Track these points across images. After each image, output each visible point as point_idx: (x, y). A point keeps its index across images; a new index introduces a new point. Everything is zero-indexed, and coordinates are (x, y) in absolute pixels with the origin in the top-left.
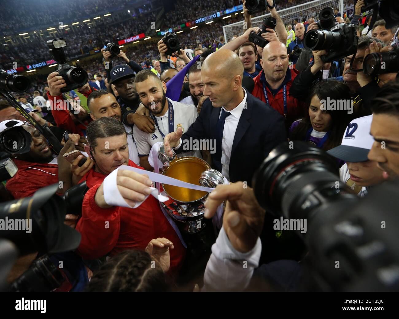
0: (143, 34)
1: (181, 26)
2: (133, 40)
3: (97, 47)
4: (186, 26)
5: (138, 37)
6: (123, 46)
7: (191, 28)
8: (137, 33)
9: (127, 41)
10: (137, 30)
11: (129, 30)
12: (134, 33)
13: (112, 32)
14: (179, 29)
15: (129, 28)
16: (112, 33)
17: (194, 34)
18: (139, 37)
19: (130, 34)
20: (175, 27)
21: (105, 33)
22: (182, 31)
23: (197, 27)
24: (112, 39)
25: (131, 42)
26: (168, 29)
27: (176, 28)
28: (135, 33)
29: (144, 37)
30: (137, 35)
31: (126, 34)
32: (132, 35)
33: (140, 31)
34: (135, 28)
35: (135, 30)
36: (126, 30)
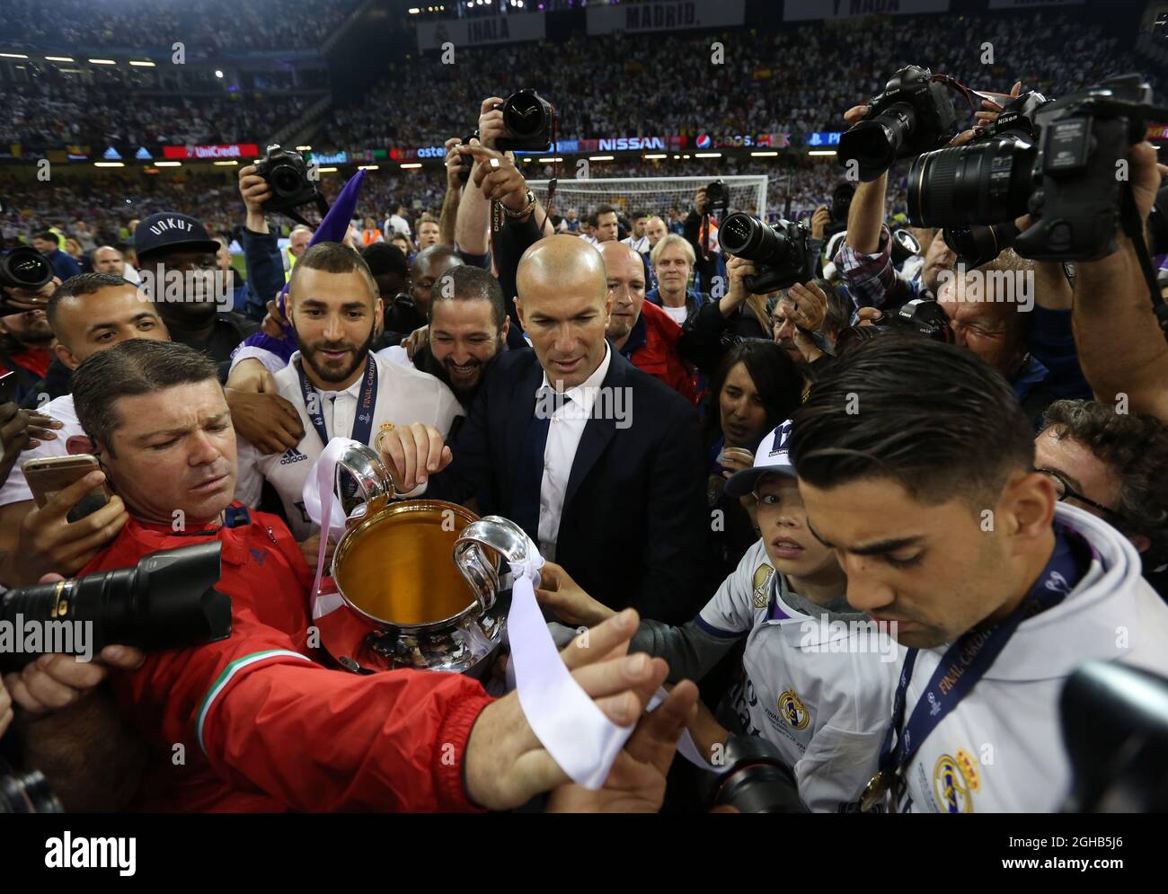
0: (254, 146)
1: (376, 153)
2: (216, 155)
3: (82, 144)
4: (388, 157)
5: (234, 151)
6: (178, 164)
7: (403, 166)
8: (234, 138)
9: (194, 153)
10: (234, 130)
11: (209, 124)
12: (224, 136)
13: (148, 115)
14: (368, 159)
15: (210, 117)
16: (149, 120)
17: (407, 182)
18: (241, 152)
19: (211, 135)
20: (356, 152)
21: (124, 111)
22: (376, 167)
23: (419, 165)
24: (143, 134)
25: (210, 160)
26: (335, 152)
27: (359, 156)
28: (229, 139)
29: (256, 153)
30: (234, 144)
31: (197, 132)
32: (216, 141)
33: (245, 135)
34: (230, 125)
35: (228, 130)
36: (197, 121)
